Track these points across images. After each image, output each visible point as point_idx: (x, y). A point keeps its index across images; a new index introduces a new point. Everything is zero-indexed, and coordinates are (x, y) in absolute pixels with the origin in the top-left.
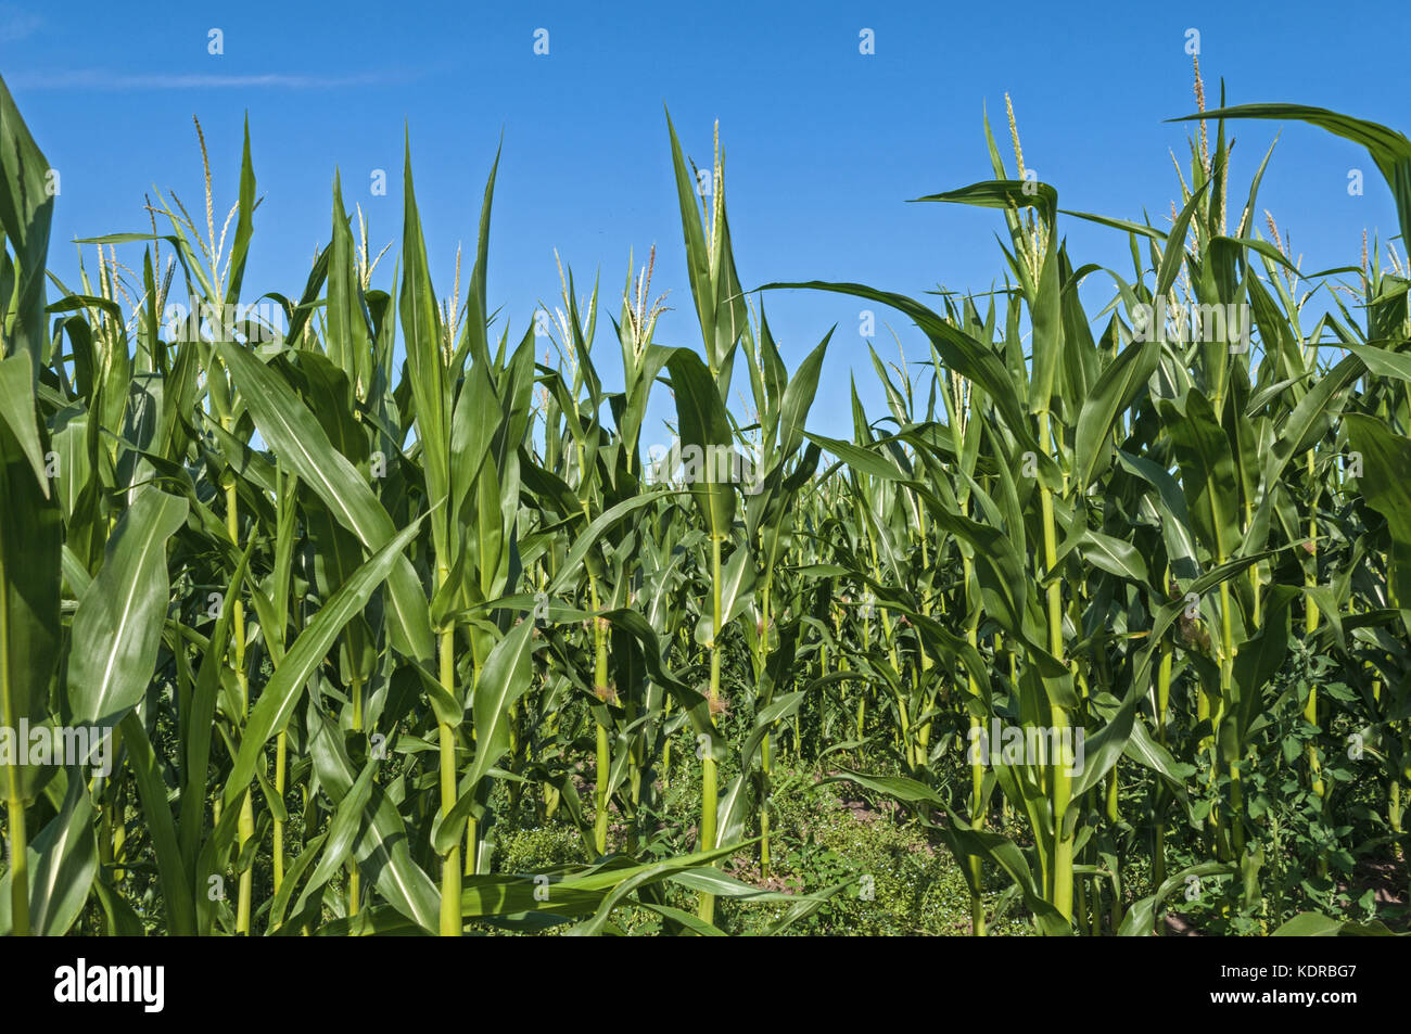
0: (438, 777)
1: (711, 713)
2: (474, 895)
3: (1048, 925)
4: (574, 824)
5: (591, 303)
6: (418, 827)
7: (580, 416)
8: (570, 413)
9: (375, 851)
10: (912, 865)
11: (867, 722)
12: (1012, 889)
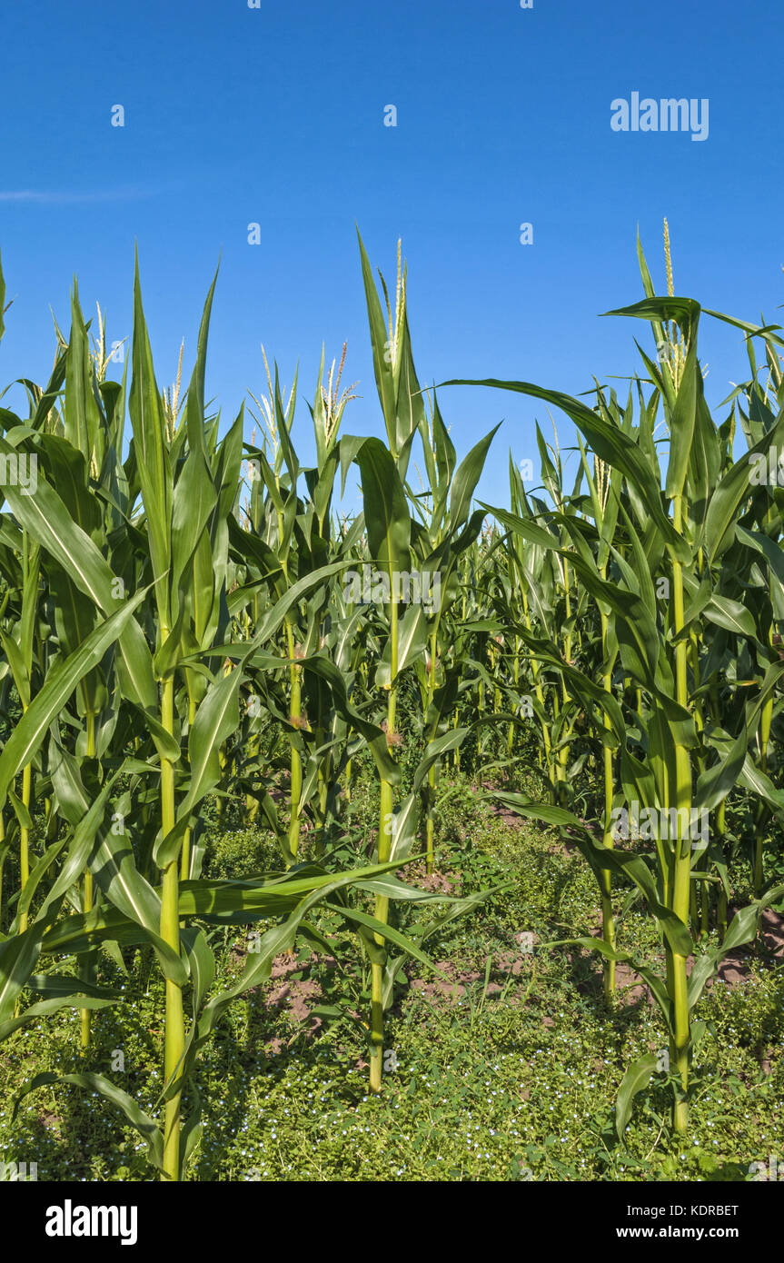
0: (159, 793)
1: (388, 745)
2: (189, 897)
3: (668, 926)
4: (272, 830)
5: (292, 391)
6: (142, 832)
7: (280, 488)
8: (272, 484)
9: (106, 865)
10: (552, 865)
11: (516, 740)
12: (636, 891)
